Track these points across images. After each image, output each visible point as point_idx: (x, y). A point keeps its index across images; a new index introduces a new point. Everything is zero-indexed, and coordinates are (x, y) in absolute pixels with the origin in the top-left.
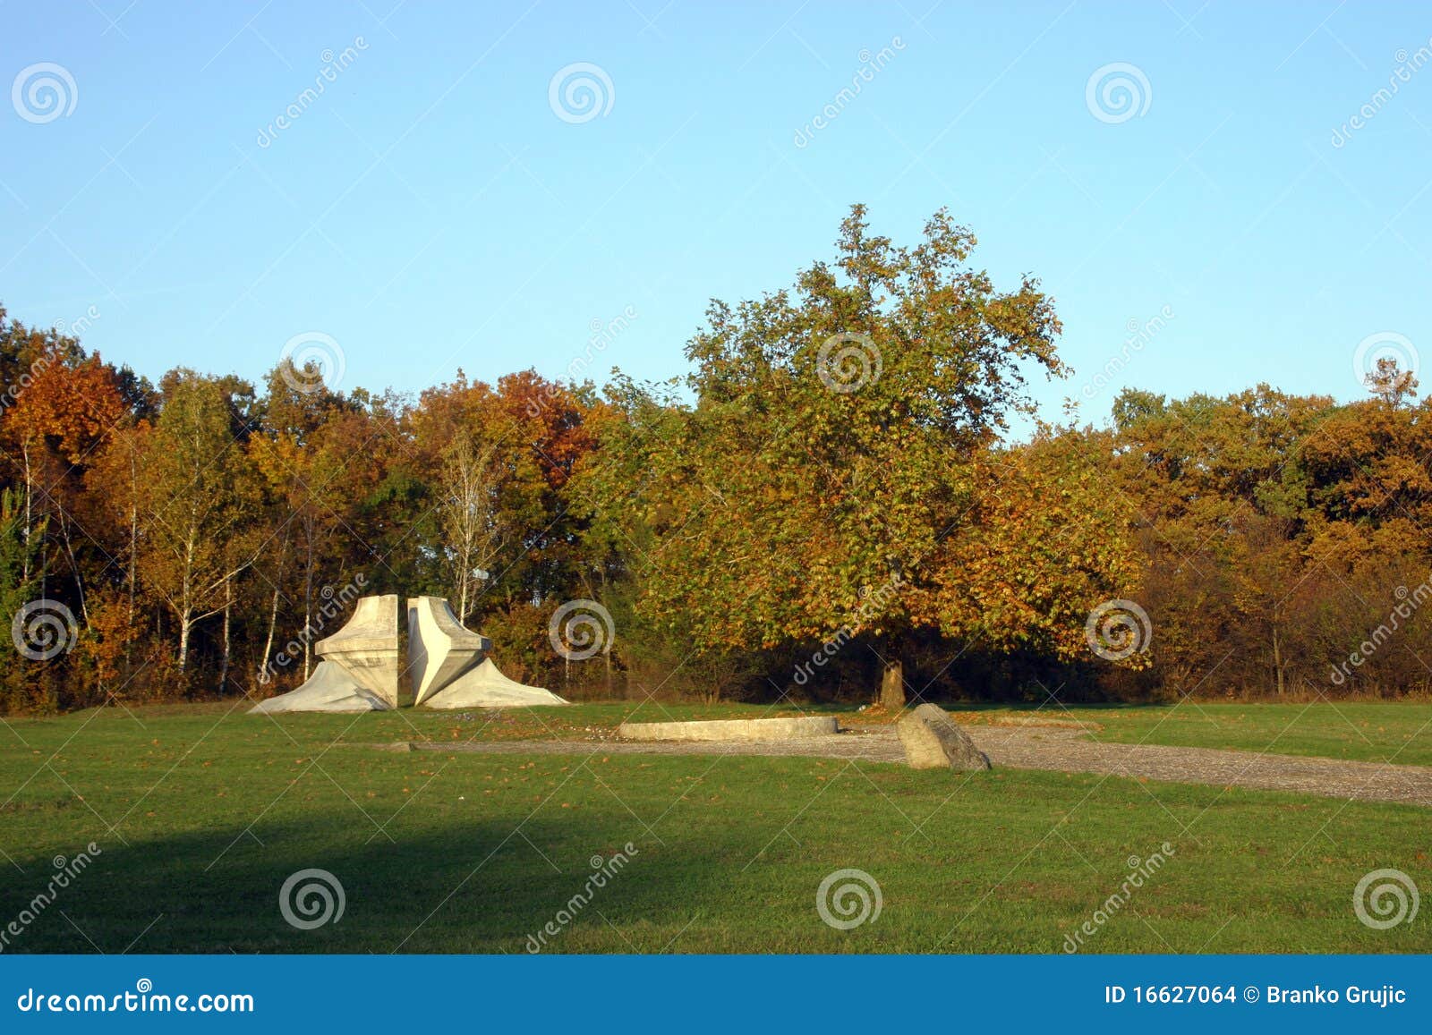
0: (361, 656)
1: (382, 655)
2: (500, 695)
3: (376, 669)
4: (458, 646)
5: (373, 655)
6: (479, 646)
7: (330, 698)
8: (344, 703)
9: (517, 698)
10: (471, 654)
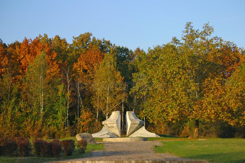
0: (109, 125)
1: (113, 125)
2: (142, 135)
3: (113, 128)
4: (133, 123)
5: (111, 125)
6: (139, 123)
7: (100, 135)
8: (103, 136)
9: (146, 135)
10: (137, 125)
